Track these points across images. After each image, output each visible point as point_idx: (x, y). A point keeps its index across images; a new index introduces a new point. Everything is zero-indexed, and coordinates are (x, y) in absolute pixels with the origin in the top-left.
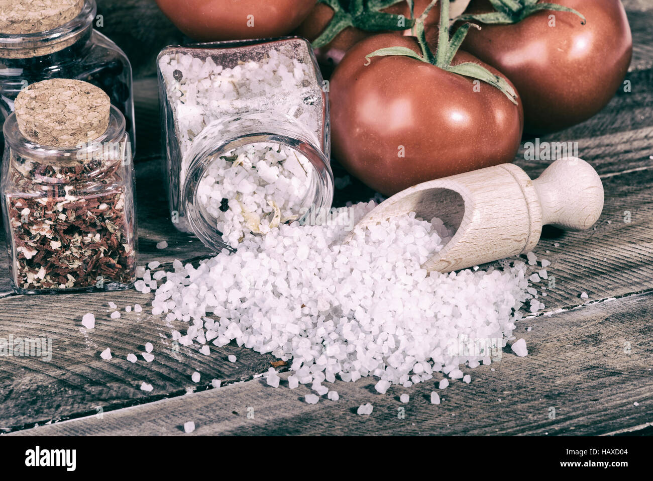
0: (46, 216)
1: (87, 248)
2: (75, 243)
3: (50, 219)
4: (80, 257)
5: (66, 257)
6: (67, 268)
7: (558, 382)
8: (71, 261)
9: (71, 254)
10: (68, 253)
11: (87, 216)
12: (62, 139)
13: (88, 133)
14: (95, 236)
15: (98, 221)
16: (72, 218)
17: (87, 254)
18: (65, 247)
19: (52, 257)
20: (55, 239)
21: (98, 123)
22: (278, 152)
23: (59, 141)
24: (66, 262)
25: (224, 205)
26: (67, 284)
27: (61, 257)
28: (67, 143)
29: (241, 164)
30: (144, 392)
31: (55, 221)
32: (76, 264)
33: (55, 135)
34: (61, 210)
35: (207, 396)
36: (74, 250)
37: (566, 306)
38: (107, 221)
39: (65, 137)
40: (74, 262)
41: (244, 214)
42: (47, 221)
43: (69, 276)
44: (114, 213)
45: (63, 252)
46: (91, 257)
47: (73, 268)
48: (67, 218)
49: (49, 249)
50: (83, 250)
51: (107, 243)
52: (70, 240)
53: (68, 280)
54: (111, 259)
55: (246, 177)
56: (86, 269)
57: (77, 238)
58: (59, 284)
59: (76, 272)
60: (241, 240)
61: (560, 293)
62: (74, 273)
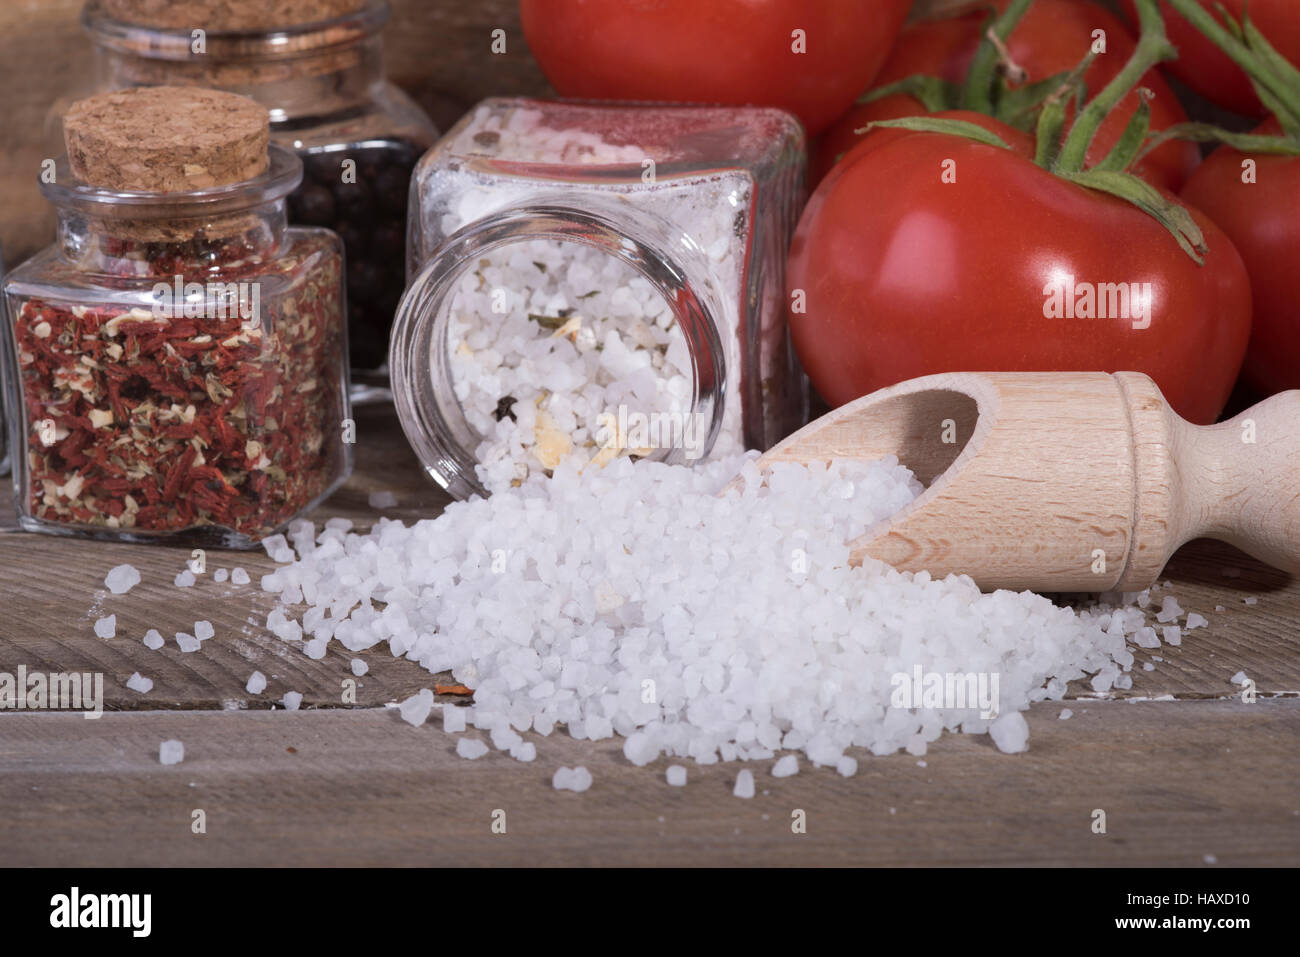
0: (83, 344)
1: (163, 434)
2: (141, 418)
3: (90, 354)
4: (151, 456)
5: (121, 450)
6: (123, 477)
7: (1058, 802)
8: (130, 462)
9: (131, 444)
10: (125, 440)
11: (166, 355)
12: (127, 172)
13: (188, 168)
14: (184, 411)
15: (186, 371)
16: (133, 357)
17: (162, 448)
18: (121, 426)
19: (93, 447)
20: (102, 405)
21: (213, 150)
22: (667, 330)
23: (124, 176)
24: (121, 463)
25: (505, 408)
26: (122, 518)
27: (111, 448)
28: (138, 183)
29: (571, 338)
30: (131, 693)
31: (101, 361)
32: (143, 470)
33: (114, 161)
34: (112, 333)
35: (258, 719)
36: (137, 435)
37: (1184, 692)
38: (210, 376)
39: (134, 168)
40: (136, 464)
41: (539, 431)
42: (85, 359)
43: (130, 501)
44: (221, 355)
45: (116, 439)
46: (170, 455)
47: (133, 480)
48: (124, 354)
49: (87, 427)
50: (157, 438)
51: (210, 432)
52: (130, 410)
53: (124, 508)
54: (217, 471)
55: (570, 362)
56: (163, 488)
57: (148, 408)
58: (107, 516)
59: (140, 490)
60: (516, 482)
61: (1191, 670)
62: (136, 493)
